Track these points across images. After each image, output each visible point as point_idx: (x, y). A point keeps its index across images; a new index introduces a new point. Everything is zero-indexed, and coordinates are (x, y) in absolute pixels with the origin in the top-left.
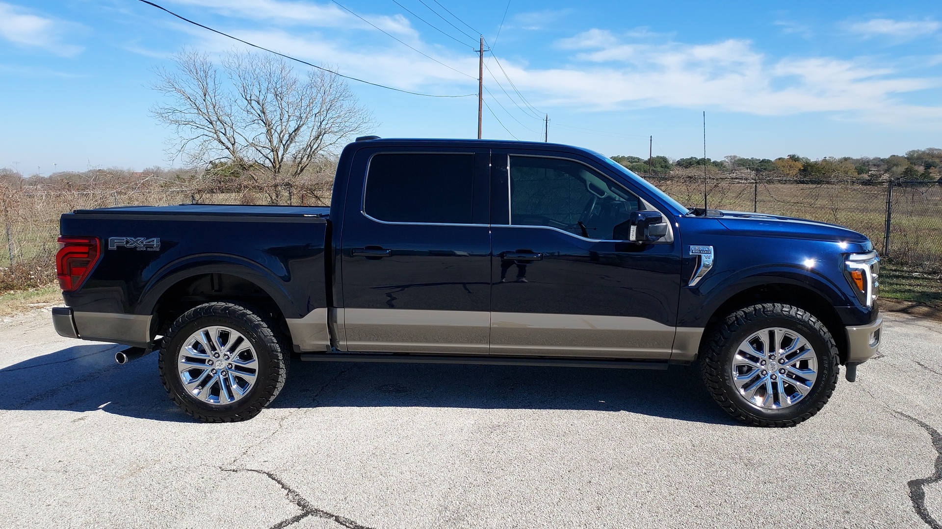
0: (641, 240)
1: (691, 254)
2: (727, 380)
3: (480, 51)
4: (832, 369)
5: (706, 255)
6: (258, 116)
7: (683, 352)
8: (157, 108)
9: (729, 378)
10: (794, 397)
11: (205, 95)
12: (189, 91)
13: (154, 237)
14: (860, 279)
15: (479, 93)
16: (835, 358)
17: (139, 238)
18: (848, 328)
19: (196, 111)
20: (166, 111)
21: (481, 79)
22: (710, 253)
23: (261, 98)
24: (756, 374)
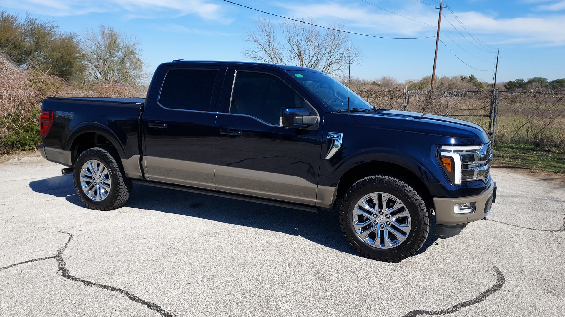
0: (288, 127)
1: (328, 137)
2: (348, 224)
3: (440, 8)
4: (421, 227)
5: (337, 139)
6: (296, 54)
7: (322, 202)
8: (244, 50)
9: (350, 223)
10: (395, 242)
11: (269, 43)
12: (260, 41)
13: (72, 112)
14: (449, 164)
15: (437, 36)
16: (423, 219)
17: (66, 112)
18: (435, 199)
19: (264, 52)
20: (250, 52)
21: (439, 26)
22: (340, 138)
23: (298, 43)
24: (370, 222)
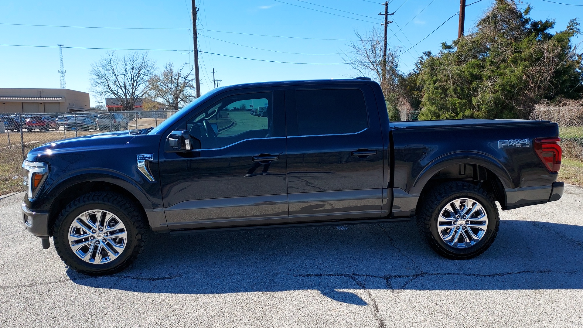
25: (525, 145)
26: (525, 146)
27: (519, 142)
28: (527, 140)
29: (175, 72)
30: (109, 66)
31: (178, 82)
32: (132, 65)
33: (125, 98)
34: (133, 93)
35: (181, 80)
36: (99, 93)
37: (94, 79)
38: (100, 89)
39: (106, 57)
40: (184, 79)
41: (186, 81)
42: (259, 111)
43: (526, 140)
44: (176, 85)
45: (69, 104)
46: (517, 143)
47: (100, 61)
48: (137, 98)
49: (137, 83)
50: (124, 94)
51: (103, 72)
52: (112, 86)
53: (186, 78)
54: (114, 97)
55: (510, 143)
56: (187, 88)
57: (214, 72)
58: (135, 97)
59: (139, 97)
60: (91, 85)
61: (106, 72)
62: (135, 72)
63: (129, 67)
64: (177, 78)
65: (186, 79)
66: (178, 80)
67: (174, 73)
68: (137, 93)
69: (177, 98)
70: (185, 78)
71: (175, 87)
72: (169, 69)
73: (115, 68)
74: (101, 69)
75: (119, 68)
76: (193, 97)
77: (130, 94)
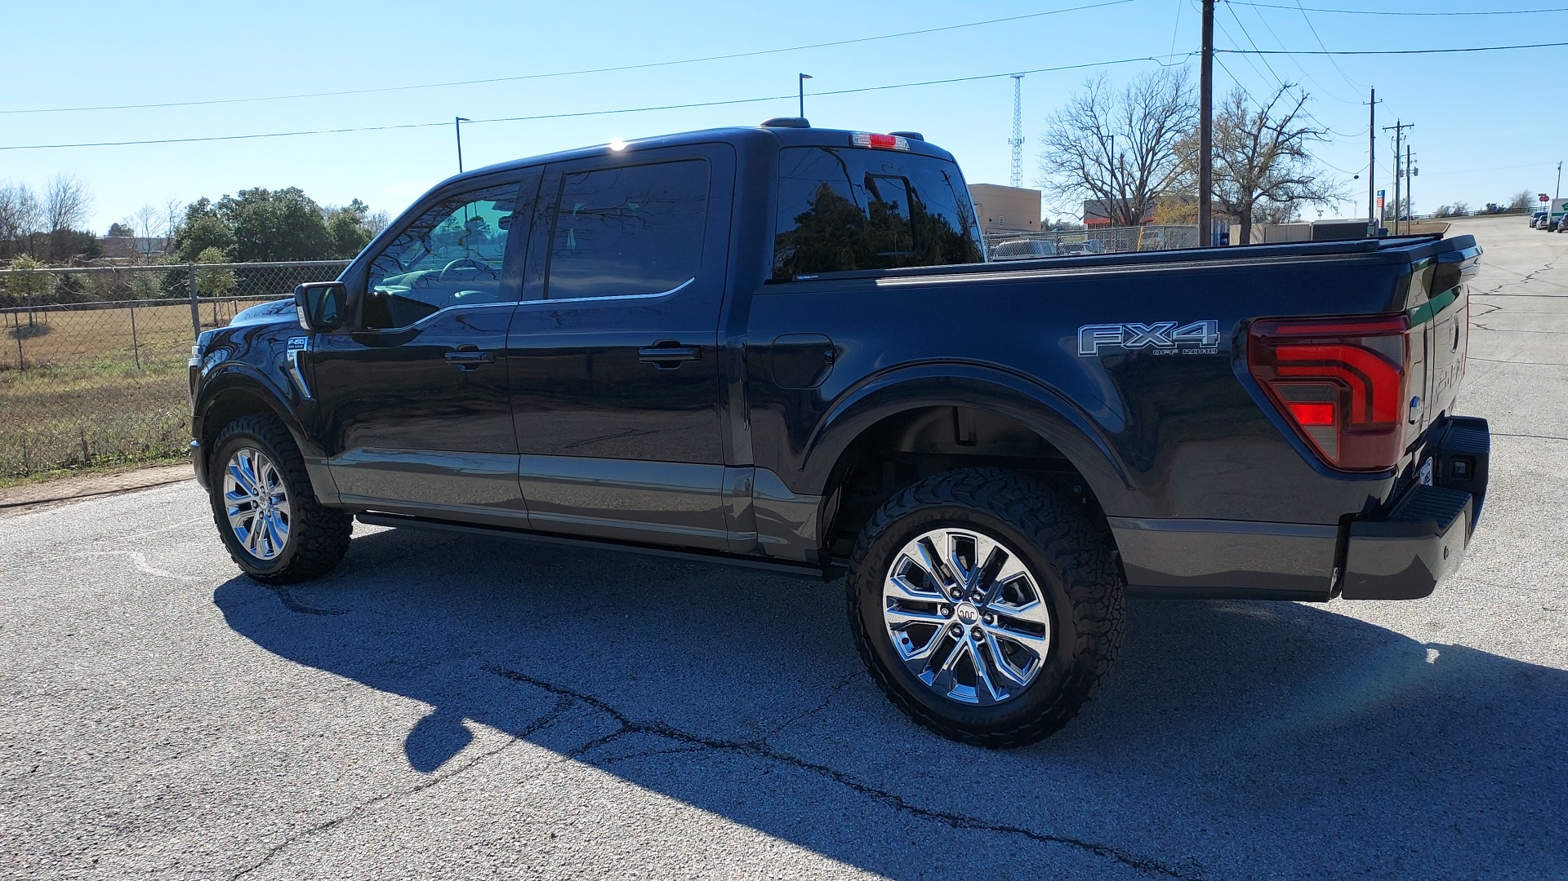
25: (1197, 346)
26: (1195, 352)
27: (1168, 335)
28: (1205, 329)
29: (1252, 112)
30: (1088, 116)
31: (1255, 145)
32: (1144, 106)
33: (1121, 197)
34: (1143, 183)
35: (1266, 137)
36: (1059, 190)
37: (1049, 155)
38: (1061, 178)
39: (1083, 93)
40: (1275, 134)
41: (1281, 138)
42: (1553, 215)
43: (1204, 324)
44: (1250, 154)
45: (990, 220)
46: (1161, 337)
47: (1067, 106)
48: (1151, 195)
49: (1154, 154)
50: (1120, 186)
51: (1073, 133)
52: (1092, 169)
53: (1282, 127)
54: (1094, 198)
55: (1128, 335)
56: (1281, 158)
57: (1373, 103)
58: (1147, 193)
59: (1156, 192)
60: (1043, 171)
61: (1079, 133)
62: (1152, 125)
63: (1139, 113)
64: (1256, 133)
65: (1280, 133)
66: (1256, 138)
67: (1248, 118)
68: (1152, 182)
69: (1248, 189)
70: (1279, 129)
71: (1248, 157)
72: (1233, 107)
73: (1101, 121)
74: (1067, 127)
75: (1113, 120)
76: (1298, 182)
77: (1134, 189)
